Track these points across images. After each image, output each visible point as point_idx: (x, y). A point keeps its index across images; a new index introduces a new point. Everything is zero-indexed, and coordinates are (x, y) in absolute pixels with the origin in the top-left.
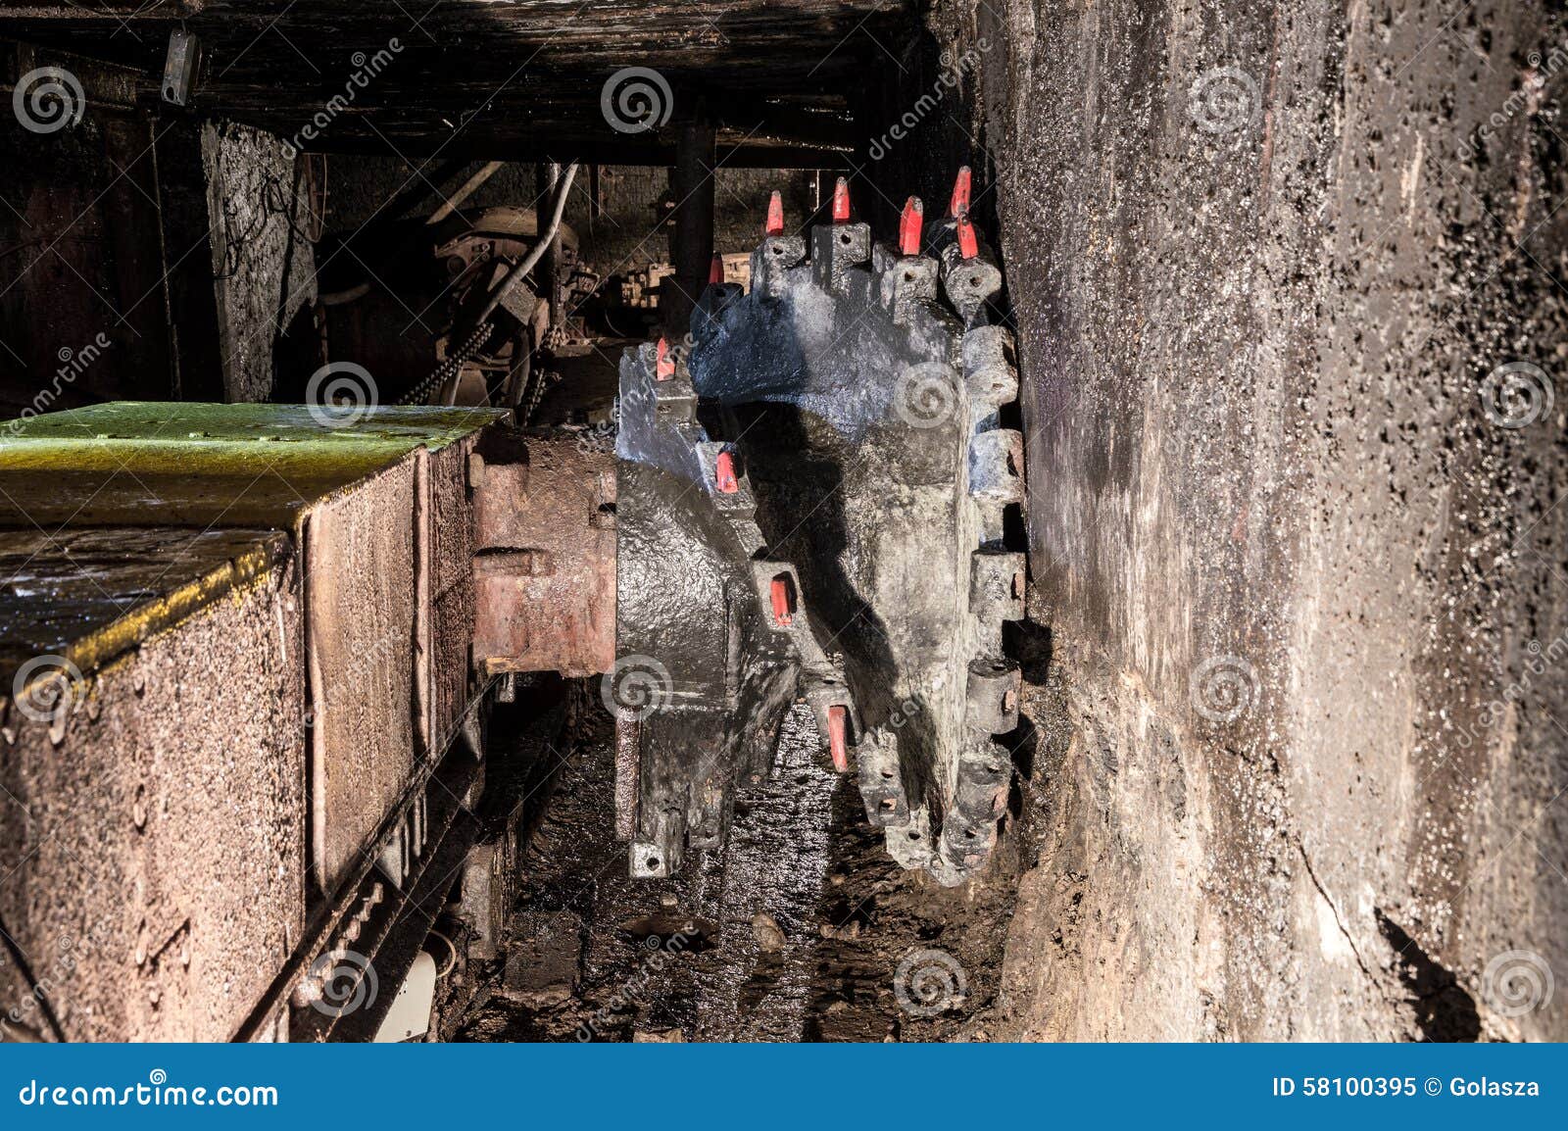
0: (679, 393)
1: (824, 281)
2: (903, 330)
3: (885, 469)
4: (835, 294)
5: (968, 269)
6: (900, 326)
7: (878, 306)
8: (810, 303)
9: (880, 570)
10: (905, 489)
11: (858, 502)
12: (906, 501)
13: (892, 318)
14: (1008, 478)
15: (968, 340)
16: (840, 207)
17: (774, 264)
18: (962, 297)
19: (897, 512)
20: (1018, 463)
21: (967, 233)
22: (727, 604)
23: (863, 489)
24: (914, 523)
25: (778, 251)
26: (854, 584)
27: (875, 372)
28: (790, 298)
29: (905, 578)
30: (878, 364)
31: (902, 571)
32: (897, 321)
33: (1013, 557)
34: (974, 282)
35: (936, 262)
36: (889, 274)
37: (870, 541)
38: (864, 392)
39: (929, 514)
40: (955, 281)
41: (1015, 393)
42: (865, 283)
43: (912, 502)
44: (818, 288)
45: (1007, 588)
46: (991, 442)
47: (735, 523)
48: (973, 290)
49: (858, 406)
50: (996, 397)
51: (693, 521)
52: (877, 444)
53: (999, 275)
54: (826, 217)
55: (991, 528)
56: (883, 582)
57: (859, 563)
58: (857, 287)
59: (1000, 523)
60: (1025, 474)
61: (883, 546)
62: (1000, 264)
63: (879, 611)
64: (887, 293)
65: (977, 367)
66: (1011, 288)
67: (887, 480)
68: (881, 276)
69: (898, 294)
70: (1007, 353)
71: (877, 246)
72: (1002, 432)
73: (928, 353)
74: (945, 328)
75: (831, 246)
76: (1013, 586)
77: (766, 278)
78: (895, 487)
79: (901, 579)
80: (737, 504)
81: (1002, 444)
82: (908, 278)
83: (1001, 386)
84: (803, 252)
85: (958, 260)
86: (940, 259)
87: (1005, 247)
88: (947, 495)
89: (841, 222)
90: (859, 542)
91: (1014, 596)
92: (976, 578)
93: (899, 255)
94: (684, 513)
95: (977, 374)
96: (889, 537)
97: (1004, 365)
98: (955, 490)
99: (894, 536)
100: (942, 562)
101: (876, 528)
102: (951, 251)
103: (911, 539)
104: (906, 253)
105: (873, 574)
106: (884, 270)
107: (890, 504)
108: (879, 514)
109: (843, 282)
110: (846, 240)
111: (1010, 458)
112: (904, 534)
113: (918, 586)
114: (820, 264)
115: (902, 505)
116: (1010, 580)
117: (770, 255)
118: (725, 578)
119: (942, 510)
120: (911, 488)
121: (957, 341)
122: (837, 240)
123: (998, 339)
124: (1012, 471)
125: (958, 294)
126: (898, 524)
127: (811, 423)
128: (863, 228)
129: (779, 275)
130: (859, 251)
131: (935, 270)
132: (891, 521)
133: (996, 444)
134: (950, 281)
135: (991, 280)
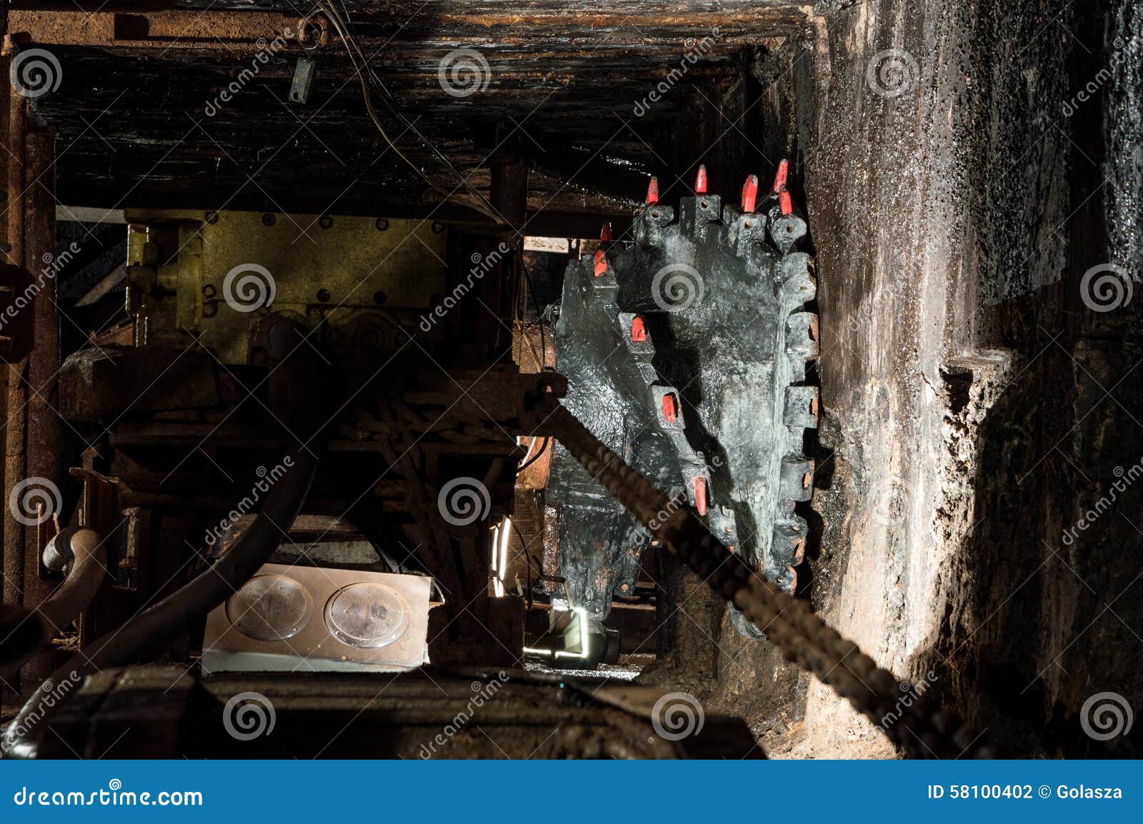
0: (607, 284)
1: (688, 233)
2: (742, 261)
3: (728, 351)
4: (696, 241)
5: (785, 221)
6: (740, 258)
7: (727, 246)
8: (678, 248)
9: (724, 414)
10: (741, 364)
11: (710, 372)
12: (741, 371)
13: (736, 252)
14: (809, 341)
15: (785, 261)
16: (701, 183)
17: (653, 224)
18: (781, 239)
19: (736, 378)
20: (815, 333)
21: (786, 199)
22: (626, 429)
23: (712, 363)
24: (746, 384)
25: (655, 216)
26: (706, 425)
27: (722, 290)
28: (663, 246)
29: (740, 420)
30: (725, 285)
31: (738, 415)
32: (738, 255)
33: (811, 388)
34: (789, 229)
35: (765, 217)
36: (734, 224)
37: (717, 396)
38: (714, 304)
39: (756, 380)
40: (777, 228)
41: (814, 294)
42: (718, 232)
43: (746, 372)
44: (684, 238)
45: (807, 406)
46: (799, 319)
47: (640, 365)
48: (788, 235)
49: (710, 314)
50: (802, 297)
51: (607, 374)
52: (723, 336)
53: (805, 225)
54: (690, 191)
55: (797, 374)
56: (726, 422)
57: (710, 411)
58: (711, 235)
59: (803, 371)
60: (820, 340)
61: (726, 398)
62: (806, 219)
63: (723, 441)
64: (732, 238)
65: (791, 276)
66: (812, 231)
67: (729, 358)
68: (729, 225)
69: (740, 238)
70: (809, 269)
71: (727, 207)
72: (805, 314)
73: (759, 274)
74: (769, 257)
75: (695, 208)
76: (811, 407)
77: (647, 233)
78: (735, 362)
79: (737, 420)
80: (643, 350)
81: (806, 321)
82: (747, 226)
83: (806, 288)
84: (672, 217)
85: (780, 215)
86: (768, 216)
87: (809, 207)
88: (768, 368)
89: (701, 194)
90: (710, 398)
91: (811, 413)
92: (788, 401)
93: (742, 212)
94: (601, 368)
95: (791, 280)
96: (730, 393)
97: (807, 275)
98: (774, 364)
99: (734, 392)
100: (764, 411)
101: (722, 387)
102: (775, 211)
103: (744, 394)
104: (746, 210)
105: (719, 417)
106: (731, 222)
107: (732, 372)
108: (724, 378)
109: (702, 232)
110: (704, 206)
111: (810, 331)
112: (740, 391)
113: (749, 426)
114: (686, 222)
115: (739, 373)
116: (809, 402)
117: (650, 218)
118: (625, 413)
119: (765, 377)
120: (745, 363)
121: (778, 264)
122: (698, 205)
123: (804, 260)
124: (812, 337)
125: (779, 236)
126: (736, 385)
127: (676, 327)
128: (716, 198)
129: (656, 231)
130: (713, 212)
131: (764, 221)
132: (731, 383)
133: (802, 321)
134: (774, 228)
135: (800, 229)
